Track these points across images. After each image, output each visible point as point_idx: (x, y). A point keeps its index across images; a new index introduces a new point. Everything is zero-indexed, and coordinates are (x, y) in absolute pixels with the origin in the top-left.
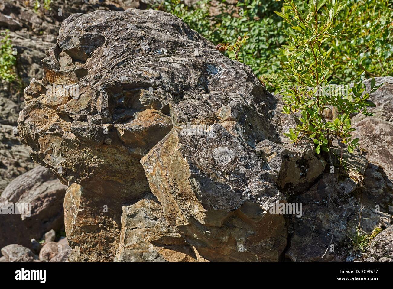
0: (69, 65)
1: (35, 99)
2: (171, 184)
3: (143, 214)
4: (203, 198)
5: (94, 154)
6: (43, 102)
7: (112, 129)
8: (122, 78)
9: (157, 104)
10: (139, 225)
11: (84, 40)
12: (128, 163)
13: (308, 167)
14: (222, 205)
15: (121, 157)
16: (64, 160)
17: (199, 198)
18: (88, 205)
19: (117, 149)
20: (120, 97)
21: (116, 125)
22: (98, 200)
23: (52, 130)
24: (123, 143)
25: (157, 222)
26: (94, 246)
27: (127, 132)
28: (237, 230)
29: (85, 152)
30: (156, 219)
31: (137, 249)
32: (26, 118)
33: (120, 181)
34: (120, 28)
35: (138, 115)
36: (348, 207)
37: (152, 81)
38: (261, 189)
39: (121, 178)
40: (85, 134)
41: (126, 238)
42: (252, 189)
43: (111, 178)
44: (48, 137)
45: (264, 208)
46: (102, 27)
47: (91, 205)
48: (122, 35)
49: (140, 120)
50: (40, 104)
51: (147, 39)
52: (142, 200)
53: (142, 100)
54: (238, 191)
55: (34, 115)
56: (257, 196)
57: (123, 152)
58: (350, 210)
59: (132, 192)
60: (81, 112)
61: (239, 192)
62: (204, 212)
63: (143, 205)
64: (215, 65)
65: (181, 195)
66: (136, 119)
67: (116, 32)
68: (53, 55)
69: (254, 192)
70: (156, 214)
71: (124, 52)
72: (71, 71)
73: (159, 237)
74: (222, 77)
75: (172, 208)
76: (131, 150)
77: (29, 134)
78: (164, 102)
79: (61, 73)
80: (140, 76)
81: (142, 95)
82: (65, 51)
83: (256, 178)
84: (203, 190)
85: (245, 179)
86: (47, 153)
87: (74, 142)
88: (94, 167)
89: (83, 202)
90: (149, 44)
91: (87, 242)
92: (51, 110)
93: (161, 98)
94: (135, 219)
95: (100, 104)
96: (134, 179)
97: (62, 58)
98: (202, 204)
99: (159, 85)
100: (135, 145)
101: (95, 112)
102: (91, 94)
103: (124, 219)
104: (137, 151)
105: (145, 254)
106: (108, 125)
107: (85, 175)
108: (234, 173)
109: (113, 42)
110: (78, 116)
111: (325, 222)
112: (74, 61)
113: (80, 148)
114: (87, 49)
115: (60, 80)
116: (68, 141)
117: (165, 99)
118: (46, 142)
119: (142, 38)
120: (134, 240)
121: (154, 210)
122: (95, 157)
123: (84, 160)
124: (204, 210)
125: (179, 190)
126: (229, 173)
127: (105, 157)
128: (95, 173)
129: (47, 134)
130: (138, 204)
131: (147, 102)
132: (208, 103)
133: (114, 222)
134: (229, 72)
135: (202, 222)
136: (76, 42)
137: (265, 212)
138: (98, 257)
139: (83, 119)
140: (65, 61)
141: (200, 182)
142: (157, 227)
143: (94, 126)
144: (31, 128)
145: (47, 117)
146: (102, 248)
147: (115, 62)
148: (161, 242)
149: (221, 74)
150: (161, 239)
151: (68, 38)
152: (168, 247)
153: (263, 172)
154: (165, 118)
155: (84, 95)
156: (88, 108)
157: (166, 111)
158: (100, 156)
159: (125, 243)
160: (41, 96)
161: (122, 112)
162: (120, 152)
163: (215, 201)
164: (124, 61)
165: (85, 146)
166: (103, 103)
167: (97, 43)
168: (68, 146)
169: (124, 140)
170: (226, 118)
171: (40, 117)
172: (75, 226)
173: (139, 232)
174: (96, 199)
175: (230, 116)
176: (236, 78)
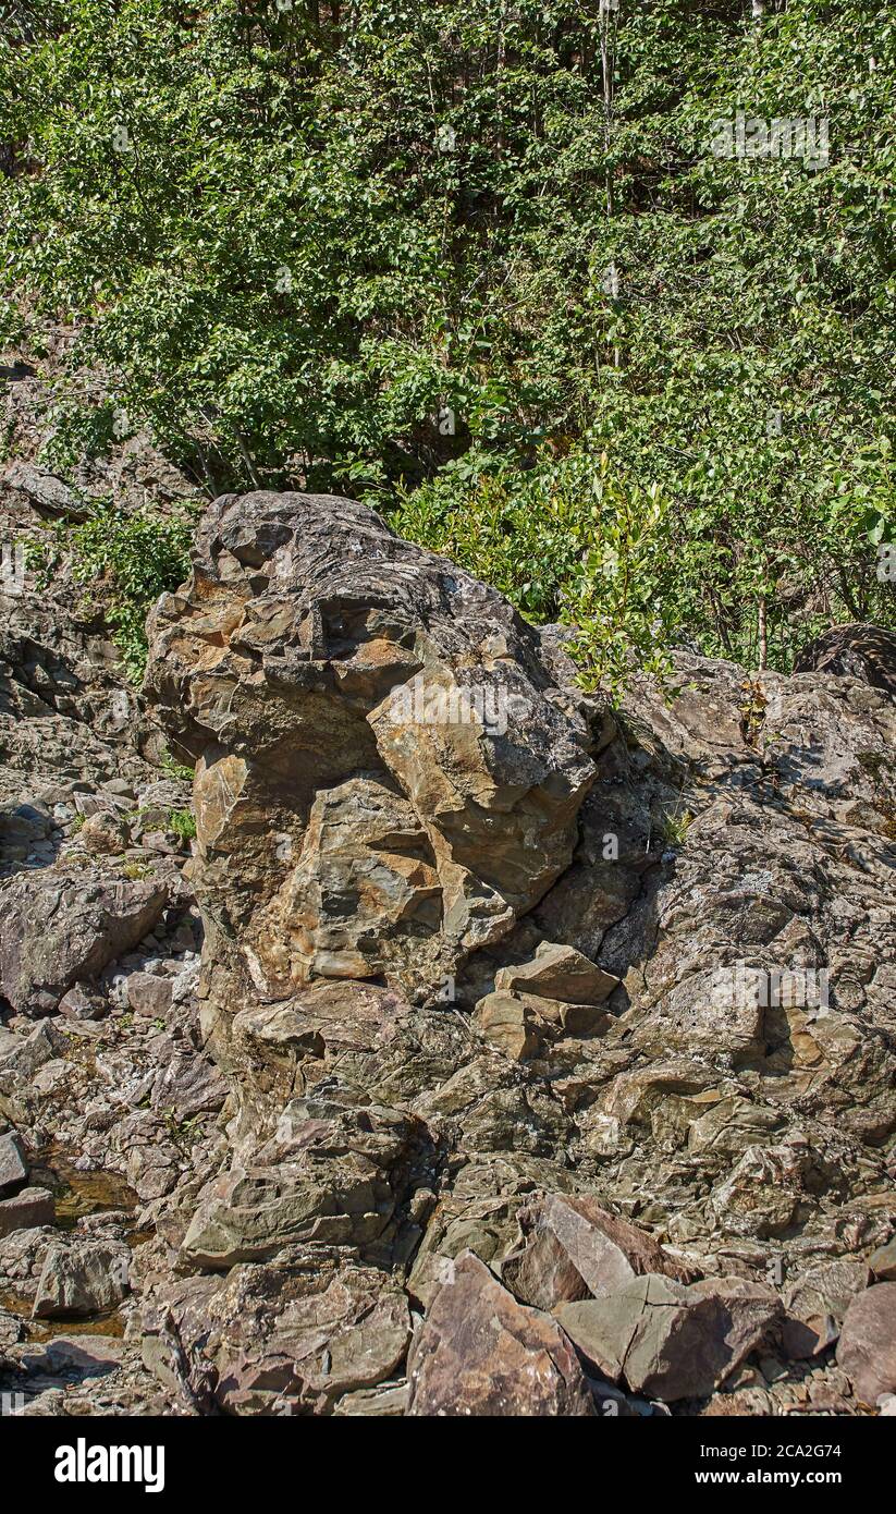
0: (236, 571)
1: (174, 625)
2: (442, 748)
3: (354, 801)
4: (497, 768)
5: (287, 708)
6: (189, 628)
7: (328, 667)
8: (342, 591)
9: (394, 633)
10: (346, 818)
11: (263, 533)
12: (340, 723)
13: (602, 729)
14: (522, 779)
15: (332, 713)
16: (234, 717)
17: (490, 768)
18: (254, 791)
19: (329, 699)
20: (336, 620)
21: (333, 662)
22: (275, 782)
23: (220, 669)
24: (339, 691)
25: (379, 813)
26: (254, 856)
27: (351, 673)
28: (526, 817)
29: (274, 705)
30: (378, 808)
31: (343, 855)
32: (168, 653)
33: (319, 751)
34: (313, 518)
35: (362, 647)
36: (647, 786)
37: (388, 596)
38: (569, 756)
39: (321, 746)
40: (286, 675)
41: (322, 839)
42: (558, 756)
43: (308, 746)
44: (211, 681)
45: (574, 782)
46: (286, 515)
47: (262, 791)
48: (318, 527)
49: (367, 656)
50: (183, 631)
51: (355, 536)
52: (353, 781)
53: (370, 626)
54: (541, 758)
55: (177, 647)
56: (565, 766)
57: (337, 705)
58: (649, 791)
59: (333, 768)
60: (272, 642)
61: (543, 759)
62: (494, 790)
63: (355, 788)
64: (453, 579)
65: (456, 765)
66: (359, 654)
67: (306, 523)
68: (208, 554)
69: (561, 759)
70: (378, 801)
71: (327, 554)
72: (242, 580)
73: (382, 835)
74: (465, 596)
75: (433, 786)
76: (352, 701)
77: (170, 678)
78: (407, 630)
79: (224, 584)
80: (369, 588)
81: (371, 617)
82: (231, 550)
83: (562, 741)
84: (498, 755)
85: (547, 741)
86: (204, 708)
87: (257, 688)
88: (284, 729)
89: (250, 786)
90: (361, 543)
91: (244, 850)
92: (200, 640)
93: (402, 622)
94: (338, 810)
95: (309, 629)
96: (341, 748)
97: (222, 561)
98: (493, 777)
99: (399, 603)
100: (356, 694)
101: (296, 642)
102: (292, 615)
103: (317, 811)
104: (360, 704)
105: (356, 862)
106: (323, 662)
107: (266, 742)
108: (534, 732)
109: (306, 538)
110: (272, 648)
111: (623, 808)
112: (244, 565)
113: (265, 699)
114: (267, 547)
115: (218, 595)
116: (248, 687)
117: (410, 624)
118: (206, 689)
119: (347, 533)
120: (338, 841)
121: (375, 795)
122: (288, 712)
123: (268, 717)
124: (493, 786)
125: (455, 757)
126: (528, 731)
127: (306, 713)
128: (283, 739)
129: (210, 676)
130: (346, 788)
131: (378, 629)
132: (464, 633)
133: (296, 817)
134: (476, 589)
135: (486, 805)
136: (249, 536)
137: (575, 789)
138: (259, 873)
139: (279, 652)
140: (228, 566)
141: (495, 744)
142: (380, 820)
143: (300, 662)
144: (177, 668)
145: (196, 652)
146: (268, 859)
147: (319, 568)
148: (383, 845)
149: (464, 592)
150: (384, 839)
151: (237, 530)
152: (393, 851)
153: (570, 731)
154: (407, 653)
155: (279, 616)
156: (285, 637)
157: (409, 643)
158: (297, 712)
159: (321, 847)
160: (184, 619)
161: (339, 643)
162: (332, 704)
163: (512, 772)
164: (331, 567)
165: (275, 695)
166: (315, 627)
167: (281, 538)
168: (245, 695)
169: (342, 686)
170: (498, 654)
171: (186, 651)
172: (227, 824)
173: (346, 829)
174: (272, 781)
175: (506, 651)
176: (488, 599)
